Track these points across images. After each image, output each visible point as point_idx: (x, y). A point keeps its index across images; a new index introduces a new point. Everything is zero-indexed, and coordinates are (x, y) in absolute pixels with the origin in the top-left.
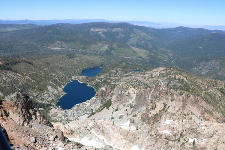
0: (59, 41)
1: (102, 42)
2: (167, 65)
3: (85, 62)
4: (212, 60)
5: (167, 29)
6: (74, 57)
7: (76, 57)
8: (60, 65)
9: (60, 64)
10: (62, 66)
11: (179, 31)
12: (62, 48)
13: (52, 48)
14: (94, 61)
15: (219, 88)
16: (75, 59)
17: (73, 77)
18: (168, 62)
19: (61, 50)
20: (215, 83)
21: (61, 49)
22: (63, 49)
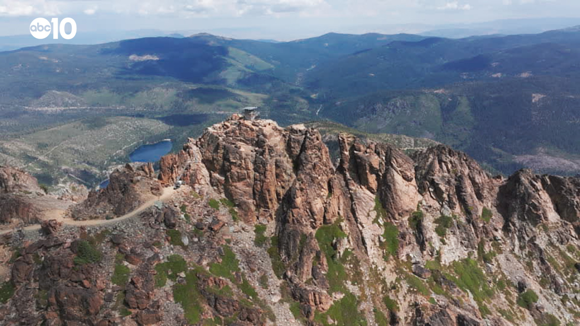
0: (54, 91)
1: (162, 85)
2: (307, 118)
3: (132, 132)
4: (394, 97)
5: (301, 42)
6: (104, 125)
7: (108, 123)
8: (74, 146)
9: (72, 143)
10: (79, 148)
11: (327, 44)
12: (66, 106)
13: (40, 109)
14: (152, 128)
15: (405, 149)
16: (107, 127)
17: (110, 167)
18: (310, 112)
19: (64, 110)
20: (397, 141)
21: (63, 108)
22: (70, 110)
